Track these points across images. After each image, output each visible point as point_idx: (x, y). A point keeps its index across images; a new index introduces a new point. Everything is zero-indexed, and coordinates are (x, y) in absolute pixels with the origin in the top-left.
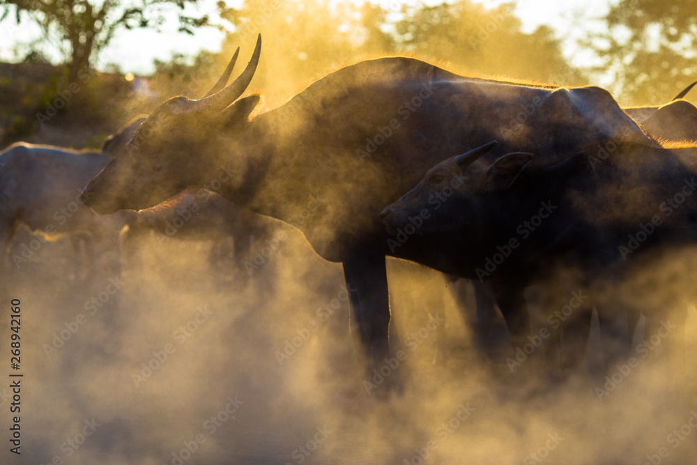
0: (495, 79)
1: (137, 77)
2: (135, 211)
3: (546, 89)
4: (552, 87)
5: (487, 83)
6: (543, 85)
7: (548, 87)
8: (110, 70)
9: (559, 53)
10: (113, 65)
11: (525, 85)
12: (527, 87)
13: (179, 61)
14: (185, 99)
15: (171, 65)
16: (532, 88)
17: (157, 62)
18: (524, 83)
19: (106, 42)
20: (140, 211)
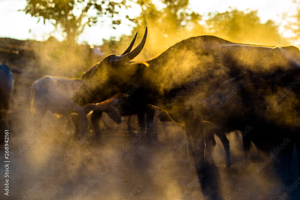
0: (248, 44)
1: (95, 46)
2: (95, 104)
3: (270, 47)
4: (273, 47)
5: (244, 45)
6: (269, 45)
7: (271, 46)
8: (84, 44)
9: (277, 31)
10: (85, 42)
11: (261, 46)
12: (262, 47)
13: (113, 40)
14: (115, 55)
15: (110, 41)
16: (264, 47)
17: (104, 40)
18: (261, 45)
19: (82, 32)
20: (97, 104)
